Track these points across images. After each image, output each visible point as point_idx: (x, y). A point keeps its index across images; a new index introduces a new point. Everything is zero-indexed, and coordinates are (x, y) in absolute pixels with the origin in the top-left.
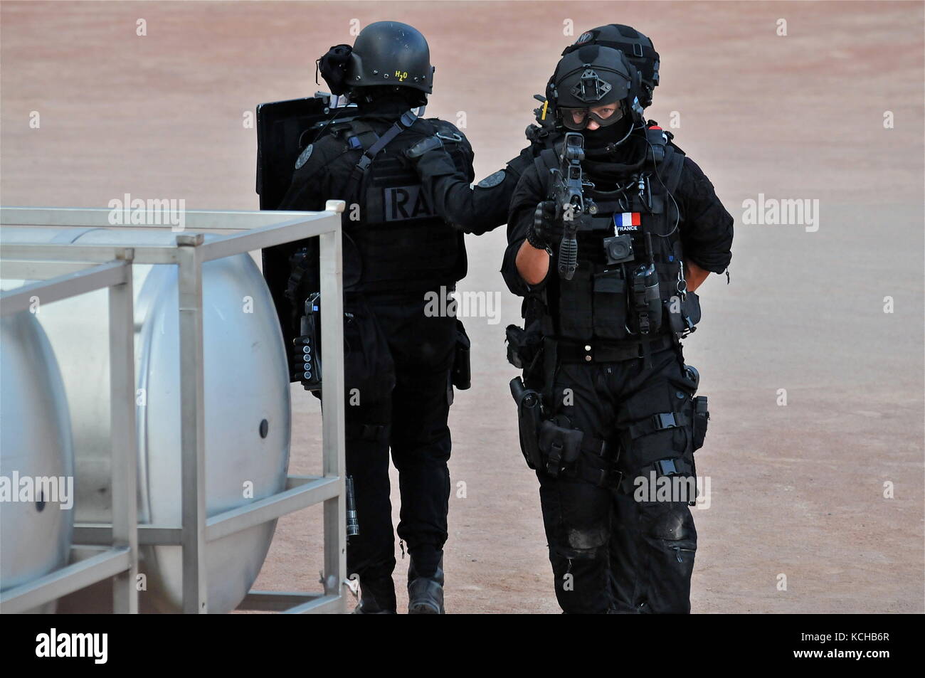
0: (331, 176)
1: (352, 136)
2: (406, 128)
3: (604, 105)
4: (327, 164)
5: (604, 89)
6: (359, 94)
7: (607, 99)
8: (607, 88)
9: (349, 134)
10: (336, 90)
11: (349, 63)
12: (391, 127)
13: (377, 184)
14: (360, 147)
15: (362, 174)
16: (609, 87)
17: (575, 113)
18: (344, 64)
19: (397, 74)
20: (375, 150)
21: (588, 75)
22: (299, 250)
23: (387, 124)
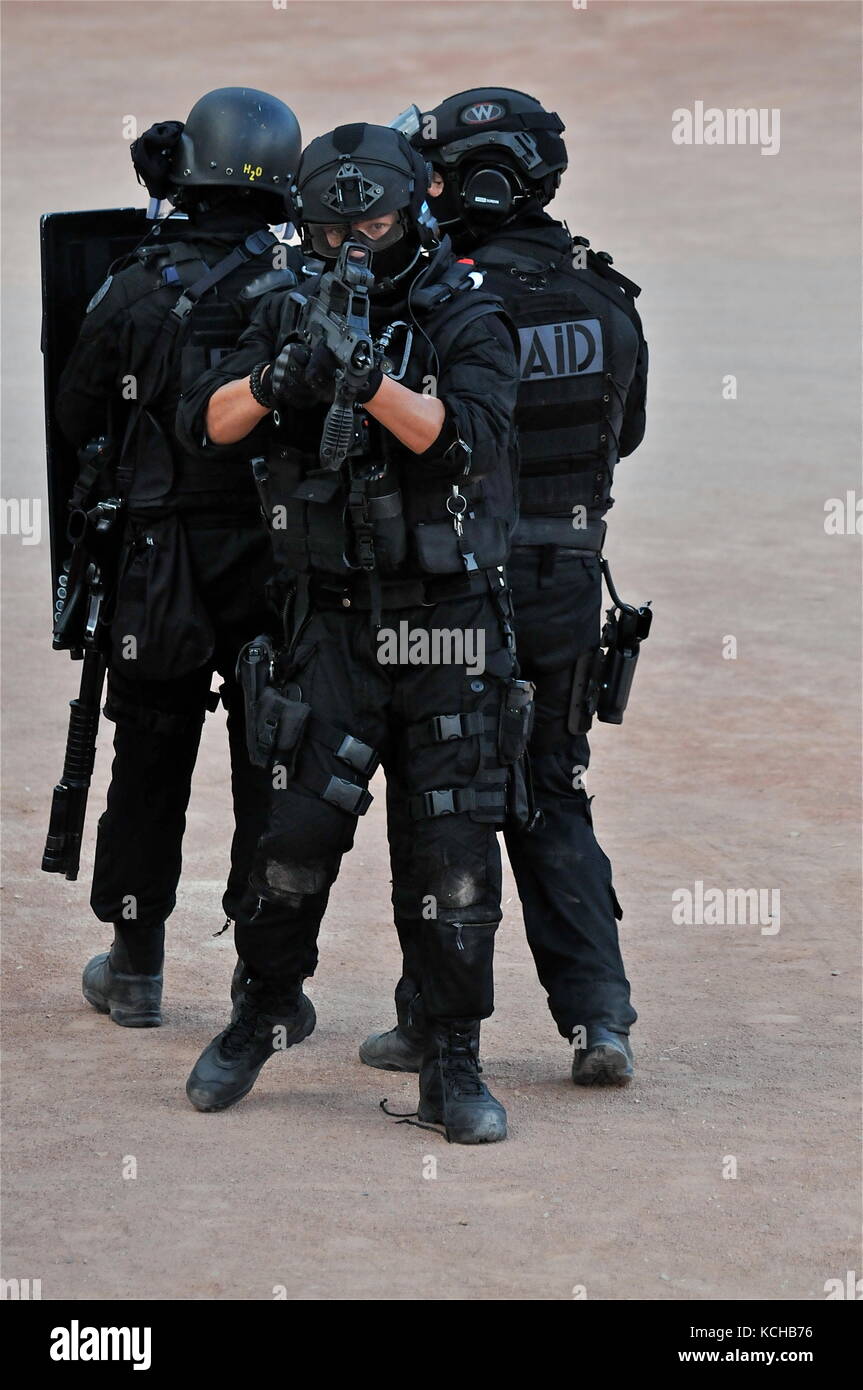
0: (132, 324)
1: (167, 266)
2: (254, 256)
3: (375, 218)
4: (128, 307)
5: (370, 193)
6: (190, 198)
7: (378, 209)
8: (378, 192)
9: (163, 262)
10: (158, 191)
11: (176, 149)
12: (228, 254)
13: (200, 341)
14: (179, 283)
15: (178, 325)
16: (380, 190)
17: (331, 231)
18: (169, 151)
19: (247, 169)
20: (199, 289)
21: (347, 172)
22: (94, 440)
23: (224, 248)
